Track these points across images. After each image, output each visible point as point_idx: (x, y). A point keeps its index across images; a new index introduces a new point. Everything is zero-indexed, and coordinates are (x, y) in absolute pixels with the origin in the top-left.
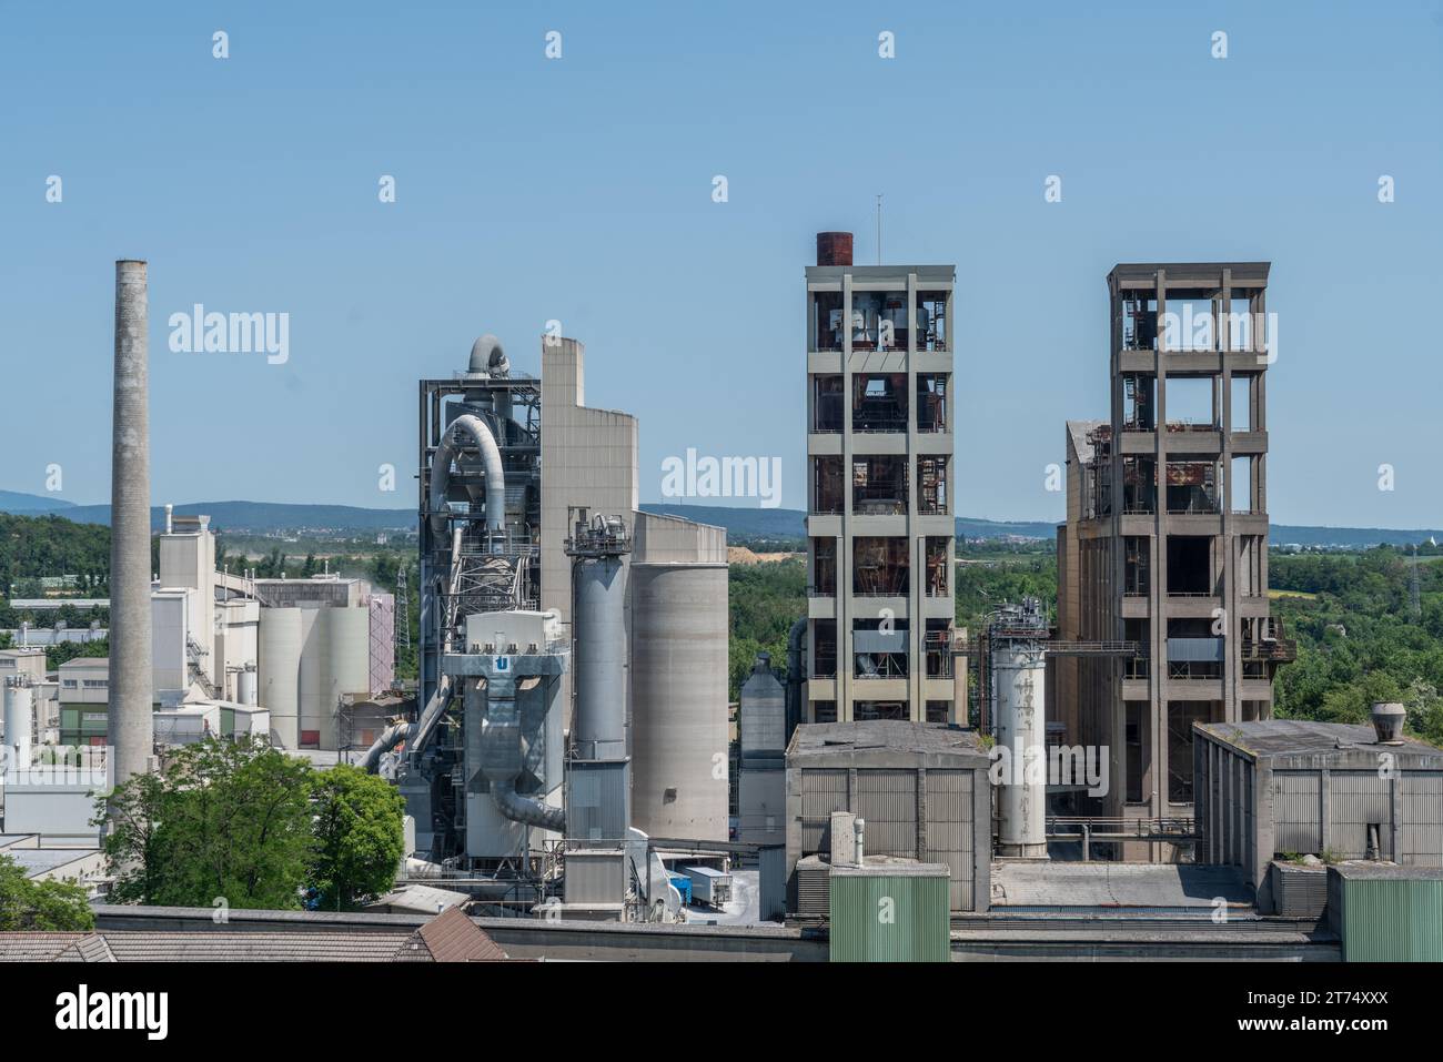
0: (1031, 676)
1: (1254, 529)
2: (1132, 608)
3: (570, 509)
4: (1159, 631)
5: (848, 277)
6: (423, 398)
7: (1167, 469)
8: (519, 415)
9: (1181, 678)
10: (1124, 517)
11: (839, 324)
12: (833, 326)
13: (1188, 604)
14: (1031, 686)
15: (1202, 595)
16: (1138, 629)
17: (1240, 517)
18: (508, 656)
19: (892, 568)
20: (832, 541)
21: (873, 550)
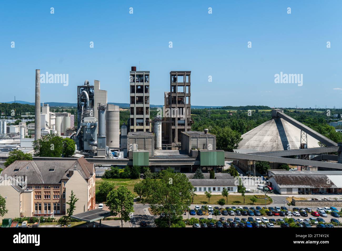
1: (189, 106)
3: (98, 103)
4: (176, 119)
6: (78, 88)
7: (178, 98)
8: (91, 91)
9: (179, 126)
10: (172, 105)
11: (134, 79)
14: (160, 127)
17: (187, 105)
18: (90, 123)
19: (141, 111)
20: (133, 108)
21: (139, 109)
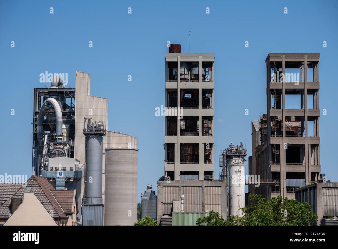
0: (240, 168)
1: (315, 142)
2: (274, 168)
3: (85, 119)
4: (283, 176)
5: (179, 57)
6: (35, 94)
7: (286, 128)
9: (291, 192)
10: (271, 138)
11: (176, 73)
12: (174, 73)
13: (293, 167)
14: (240, 172)
15: (298, 164)
16: (276, 175)
17: (311, 138)
18: (63, 171)
19: (193, 155)
20: (173, 144)
21: (187, 149)
